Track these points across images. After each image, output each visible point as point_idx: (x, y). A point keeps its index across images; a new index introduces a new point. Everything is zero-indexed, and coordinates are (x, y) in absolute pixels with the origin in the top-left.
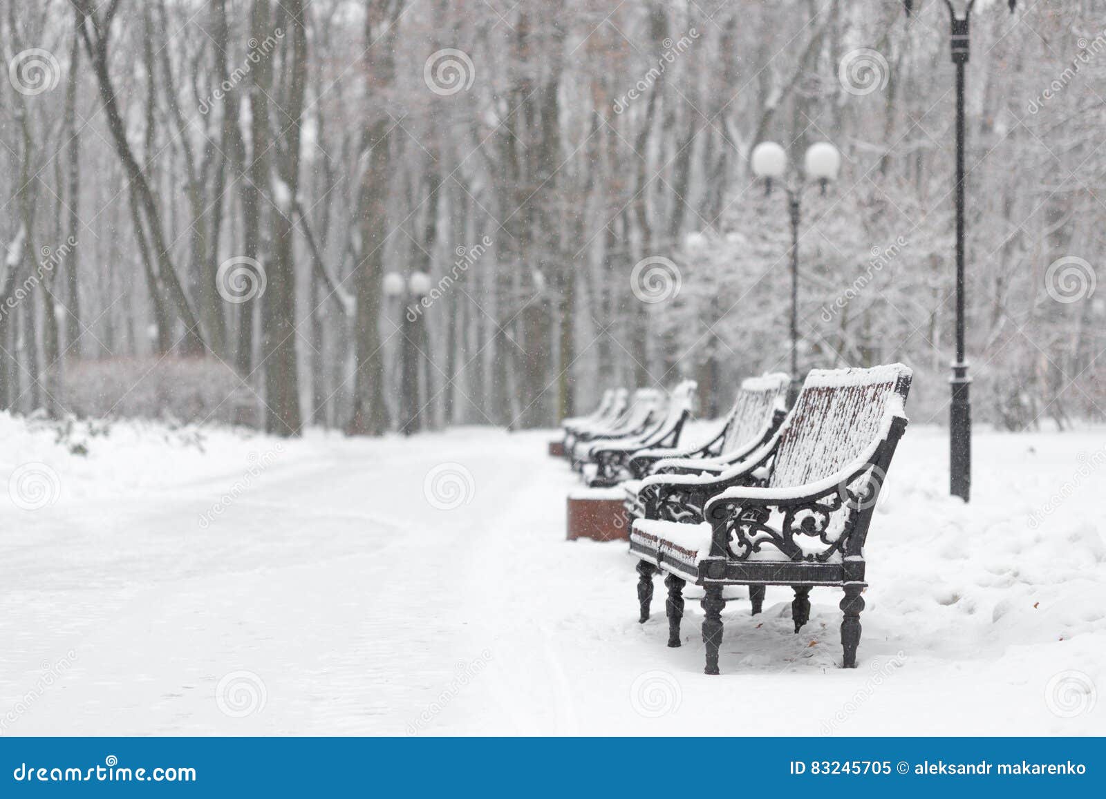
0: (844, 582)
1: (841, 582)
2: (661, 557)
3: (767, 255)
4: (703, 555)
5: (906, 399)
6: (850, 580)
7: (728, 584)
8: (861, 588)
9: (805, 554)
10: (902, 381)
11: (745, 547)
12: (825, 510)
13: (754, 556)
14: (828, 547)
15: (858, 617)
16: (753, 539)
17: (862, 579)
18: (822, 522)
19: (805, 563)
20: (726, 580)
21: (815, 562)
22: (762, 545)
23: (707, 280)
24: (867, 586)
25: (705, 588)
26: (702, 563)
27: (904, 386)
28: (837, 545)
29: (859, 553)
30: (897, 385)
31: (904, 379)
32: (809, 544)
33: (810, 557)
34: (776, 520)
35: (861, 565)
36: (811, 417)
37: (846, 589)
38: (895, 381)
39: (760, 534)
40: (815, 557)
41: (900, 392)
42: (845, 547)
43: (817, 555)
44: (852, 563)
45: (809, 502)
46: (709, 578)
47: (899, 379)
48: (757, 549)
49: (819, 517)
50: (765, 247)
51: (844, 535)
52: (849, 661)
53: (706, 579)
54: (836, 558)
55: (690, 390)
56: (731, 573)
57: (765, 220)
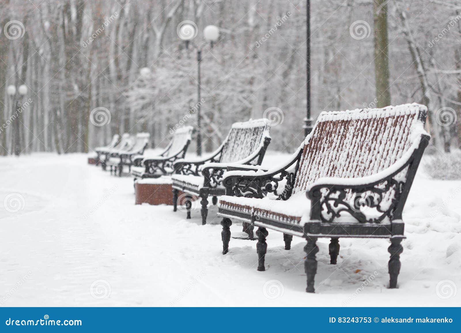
0: (392, 236)
1: (390, 236)
2: (254, 218)
3: (182, 76)
4: (306, 219)
5: (424, 124)
6: (395, 234)
7: (321, 237)
8: (400, 239)
9: (368, 219)
10: (422, 113)
11: (331, 214)
12: (380, 192)
13: (336, 220)
14: (381, 214)
15: (399, 257)
16: (336, 209)
17: (402, 234)
18: (378, 199)
19: (368, 224)
20: (321, 235)
21: (374, 224)
22: (342, 213)
23: (154, 88)
24: (405, 238)
25: (307, 239)
26: (306, 224)
27: (424, 117)
28: (387, 213)
29: (400, 218)
30: (419, 115)
31: (423, 112)
32: (370, 213)
33: (371, 221)
34: (350, 198)
35: (402, 225)
36: (328, 138)
37: (392, 240)
38: (417, 113)
39: (340, 206)
40: (373, 220)
41: (421, 120)
42: (392, 214)
43: (375, 219)
44: (396, 224)
45: (370, 187)
46: (310, 233)
47: (420, 112)
48: (338, 215)
49: (376, 196)
50: (180, 73)
51: (391, 207)
52: (393, 284)
53: (309, 234)
54: (386, 221)
55: (190, 131)
56: (323, 230)
57: (180, 61)
